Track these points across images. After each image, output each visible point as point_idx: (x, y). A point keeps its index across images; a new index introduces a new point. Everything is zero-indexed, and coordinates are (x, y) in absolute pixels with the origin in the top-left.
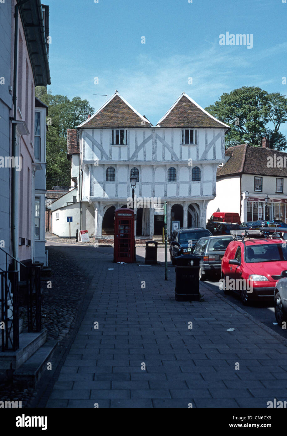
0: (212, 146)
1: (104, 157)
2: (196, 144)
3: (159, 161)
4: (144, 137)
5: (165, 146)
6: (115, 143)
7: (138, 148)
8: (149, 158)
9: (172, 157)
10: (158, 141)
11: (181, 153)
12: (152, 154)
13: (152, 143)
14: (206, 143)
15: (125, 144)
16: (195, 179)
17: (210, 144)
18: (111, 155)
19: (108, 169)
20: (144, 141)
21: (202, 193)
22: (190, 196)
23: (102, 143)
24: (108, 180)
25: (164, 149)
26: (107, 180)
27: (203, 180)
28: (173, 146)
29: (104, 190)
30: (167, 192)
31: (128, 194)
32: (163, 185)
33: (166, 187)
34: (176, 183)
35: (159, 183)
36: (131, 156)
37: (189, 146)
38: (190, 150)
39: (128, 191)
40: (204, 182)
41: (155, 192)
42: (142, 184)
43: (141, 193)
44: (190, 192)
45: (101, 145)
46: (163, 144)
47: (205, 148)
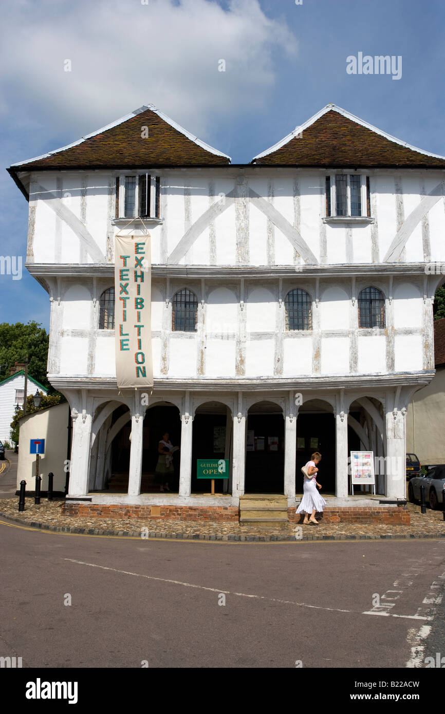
0: (416, 225)
1: (89, 256)
2: (369, 214)
3: (257, 265)
5: (275, 220)
6: (122, 214)
7: (192, 233)
8: (227, 258)
9: (297, 255)
10: (252, 207)
11: (324, 243)
12: (235, 247)
13: (234, 214)
14: (400, 214)
15: (153, 214)
16: (368, 324)
17: (412, 216)
19: (104, 292)
20: (211, 207)
21: (391, 365)
22: (354, 374)
23: (84, 216)
24: (106, 325)
25: (270, 230)
26: (102, 326)
27: (393, 327)
28: (299, 224)
29: (91, 357)
30: (282, 363)
31: (165, 368)
32: (271, 343)
33: (279, 346)
34: (311, 335)
35: (259, 336)
36: (170, 250)
37: (348, 224)
38: (351, 236)
39: (164, 359)
40: (396, 333)
41: (247, 362)
42: (206, 336)
43: (202, 365)
44: (354, 360)
45: (83, 222)
46: (268, 217)
47: (398, 230)
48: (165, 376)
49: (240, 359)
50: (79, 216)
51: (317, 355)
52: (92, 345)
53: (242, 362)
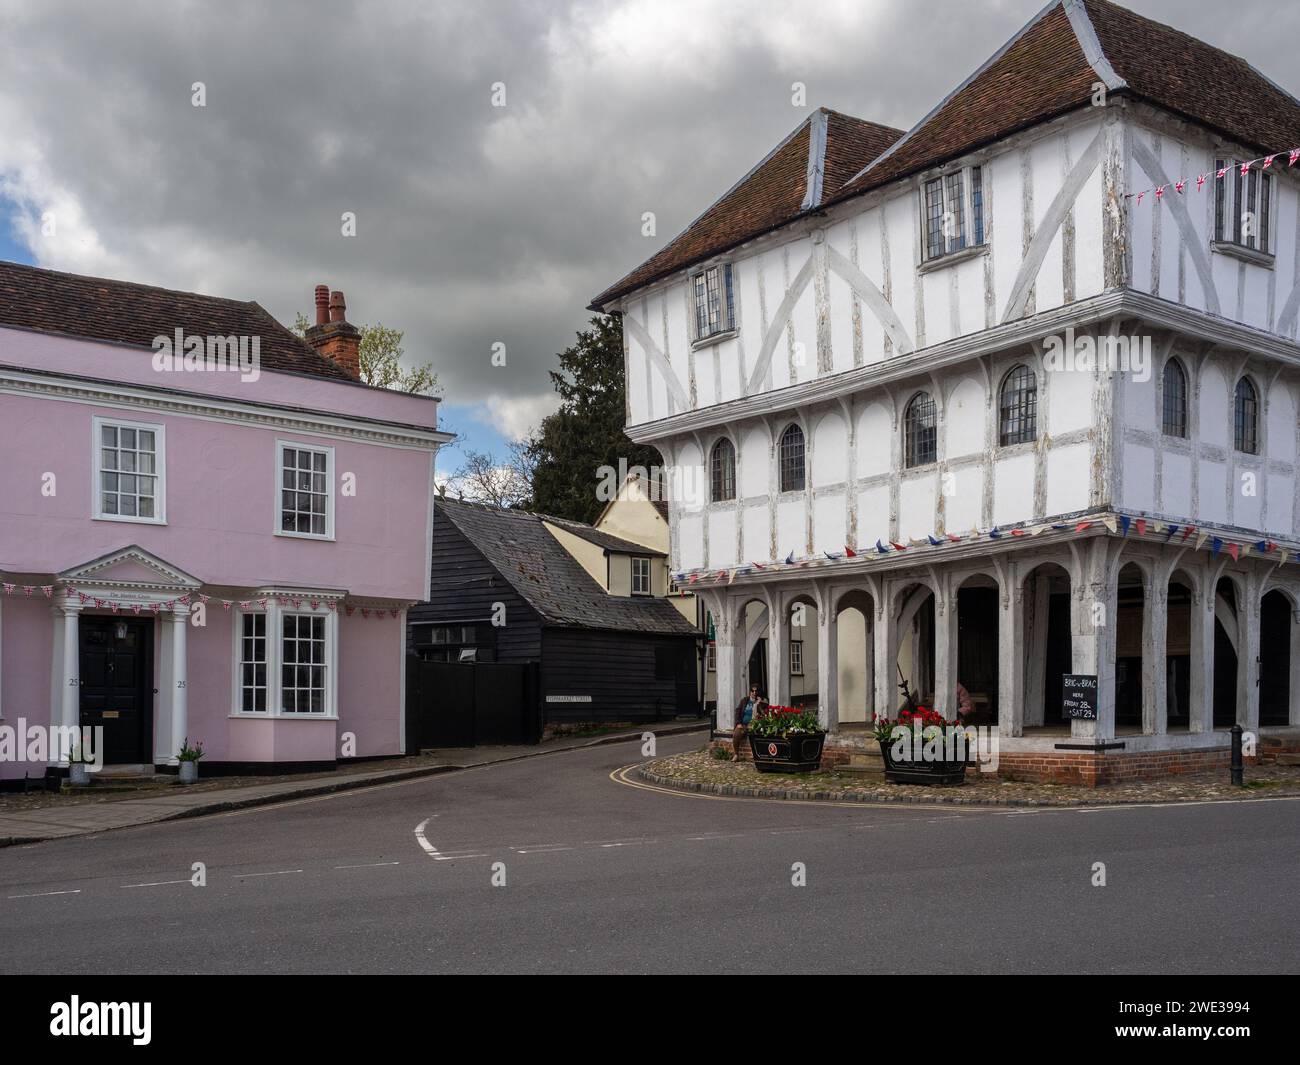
0: (1052, 236)
1: (675, 404)
2: (979, 241)
3: (842, 372)
4: (787, 275)
5: (859, 292)
7: (770, 340)
8: (808, 369)
9: (888, 342)
10: (833, 276)
11: (920, 311)
12: (816, 350)
13: (813, 297)
14: (1027, 224)
16: (1016, 438)
17: (1045, 223)
18: (694, 391)
19: (714, 445)
20: (787, 294)
21: (1042, 508)
22: (988, 529)
23: (667, 348)
25: (855, 307)
26: (715, 498)
27: (1046, 435)
28: (889, 288)
29: (706, 542)
30: (898, 523)
31: (774, 547)
32: (884, 491)
33: (895, 494)
34: (935, 469)
35: (872, 482)
36: (749, 375)
37: (952, 266)
38: (957, 288)
39: (773, 536)
40: (1050, 444)
41: (859, 527)
42: (814, 494)
43: (811, 539)
44: (989, 507)
45: (667, 357)
46: (851, 284)
47: (1024, 255)
48: (773, 562)
49: (851, 523)
50: (663, 351)
51: (941, 507)
52: (706, 527)
53: (854, 528)
